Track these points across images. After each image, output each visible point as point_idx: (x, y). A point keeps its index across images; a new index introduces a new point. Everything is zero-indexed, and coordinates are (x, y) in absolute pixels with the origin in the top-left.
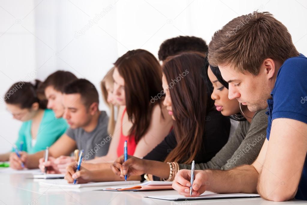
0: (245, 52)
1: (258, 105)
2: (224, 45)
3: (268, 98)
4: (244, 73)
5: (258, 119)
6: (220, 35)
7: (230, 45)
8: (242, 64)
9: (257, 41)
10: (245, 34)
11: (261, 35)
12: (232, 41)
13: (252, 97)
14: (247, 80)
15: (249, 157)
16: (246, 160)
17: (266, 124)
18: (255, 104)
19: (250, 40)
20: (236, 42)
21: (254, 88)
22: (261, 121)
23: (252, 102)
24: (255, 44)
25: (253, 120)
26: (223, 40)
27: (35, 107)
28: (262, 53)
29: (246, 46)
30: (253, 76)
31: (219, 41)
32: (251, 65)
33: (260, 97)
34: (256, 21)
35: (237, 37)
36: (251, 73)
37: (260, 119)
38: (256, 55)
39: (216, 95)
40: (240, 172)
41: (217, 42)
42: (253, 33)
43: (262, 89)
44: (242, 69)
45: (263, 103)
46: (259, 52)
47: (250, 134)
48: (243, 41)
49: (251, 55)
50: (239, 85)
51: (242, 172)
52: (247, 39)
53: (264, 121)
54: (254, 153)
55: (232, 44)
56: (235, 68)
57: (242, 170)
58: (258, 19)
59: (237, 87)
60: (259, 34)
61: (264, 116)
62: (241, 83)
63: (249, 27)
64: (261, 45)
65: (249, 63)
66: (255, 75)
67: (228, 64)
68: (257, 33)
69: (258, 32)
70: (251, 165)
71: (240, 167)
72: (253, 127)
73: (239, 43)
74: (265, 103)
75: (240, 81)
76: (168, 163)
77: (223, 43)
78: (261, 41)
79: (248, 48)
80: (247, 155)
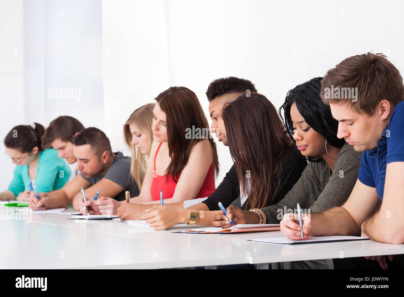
0: (363, 92)
1: (367, 145)
2: (341, 84)
3: (378, 139)
4: (359, 113)
5: (344, 160)
6: (336, 73)
7: (348, 84)
8: (360, 103)
9: (375, 82)
10: (363, 73)
11: (379, 76)
12: (350, 80)
13: (363, 137)
14: (361, 120)
15: (337, 198)
16: (334, 201)
17: (352, 164)
18: (364, 144)
19: (369, 80)
20: (354, 82)
21: (367, 128)
22: (347, 162)
23: (361, 142)
24: (372, 85)
25: (338, 161)
26: (340, 79)
27: (35, 150)
28: (379, 93)
29: (364, 86)
30: (368, 116)
31: (335, 79)
32: (368, 105)
33: (371, 138)
34: (372, 61)
35: (355, 77)
36: (366, 113)
37: (345, 160)
38: (373, 95)
39: (299, 135)
40: (335, 214)
41: (332, 81)
42: (370, 74)
43: (375, 129)
44: (359, 108)
45: (373, 143)
46: (377, 92)
47: (336, 175)
48: (362, 81)
49: (368, 95)
50: (351, 124)
51: (337, 214)
52: (365, 80)
53: (350, 162)
54: (341, 194)
55: (350, 83)
56: (352, 107)
57: (336, 213)
58: (373, 59)
59: (349, 127)
60: (377, 74)
61: (349, 157)
62: (354, 123)
63: (367, 67)
64: (379, 86)
65: (366, 103)
66: (370, 115)
67: (343, 103)
68: (375, 74)
69: (377, 73)
70: (341, 207)
71: (332, 209)
72: (339, 168)
73: (357, 82)
74: (375, 143)
75: (354, 120)
76: (251, 210)
77: (340, 82)
78: (379, 82)
79: (366, 88)
80: (335, 196)
